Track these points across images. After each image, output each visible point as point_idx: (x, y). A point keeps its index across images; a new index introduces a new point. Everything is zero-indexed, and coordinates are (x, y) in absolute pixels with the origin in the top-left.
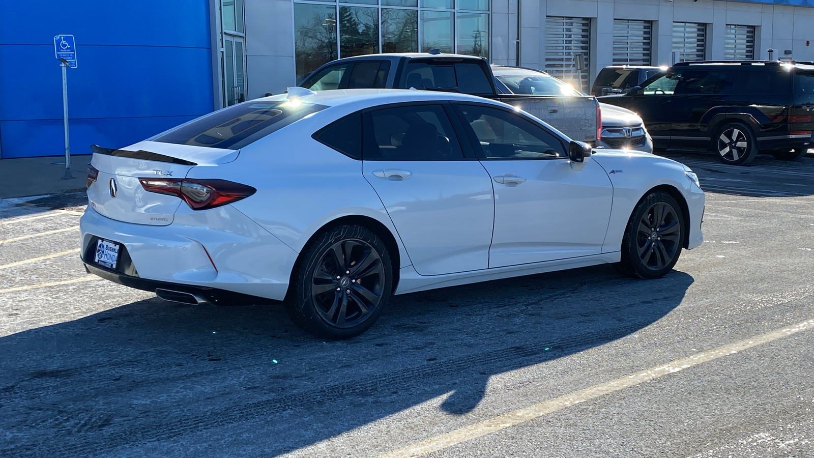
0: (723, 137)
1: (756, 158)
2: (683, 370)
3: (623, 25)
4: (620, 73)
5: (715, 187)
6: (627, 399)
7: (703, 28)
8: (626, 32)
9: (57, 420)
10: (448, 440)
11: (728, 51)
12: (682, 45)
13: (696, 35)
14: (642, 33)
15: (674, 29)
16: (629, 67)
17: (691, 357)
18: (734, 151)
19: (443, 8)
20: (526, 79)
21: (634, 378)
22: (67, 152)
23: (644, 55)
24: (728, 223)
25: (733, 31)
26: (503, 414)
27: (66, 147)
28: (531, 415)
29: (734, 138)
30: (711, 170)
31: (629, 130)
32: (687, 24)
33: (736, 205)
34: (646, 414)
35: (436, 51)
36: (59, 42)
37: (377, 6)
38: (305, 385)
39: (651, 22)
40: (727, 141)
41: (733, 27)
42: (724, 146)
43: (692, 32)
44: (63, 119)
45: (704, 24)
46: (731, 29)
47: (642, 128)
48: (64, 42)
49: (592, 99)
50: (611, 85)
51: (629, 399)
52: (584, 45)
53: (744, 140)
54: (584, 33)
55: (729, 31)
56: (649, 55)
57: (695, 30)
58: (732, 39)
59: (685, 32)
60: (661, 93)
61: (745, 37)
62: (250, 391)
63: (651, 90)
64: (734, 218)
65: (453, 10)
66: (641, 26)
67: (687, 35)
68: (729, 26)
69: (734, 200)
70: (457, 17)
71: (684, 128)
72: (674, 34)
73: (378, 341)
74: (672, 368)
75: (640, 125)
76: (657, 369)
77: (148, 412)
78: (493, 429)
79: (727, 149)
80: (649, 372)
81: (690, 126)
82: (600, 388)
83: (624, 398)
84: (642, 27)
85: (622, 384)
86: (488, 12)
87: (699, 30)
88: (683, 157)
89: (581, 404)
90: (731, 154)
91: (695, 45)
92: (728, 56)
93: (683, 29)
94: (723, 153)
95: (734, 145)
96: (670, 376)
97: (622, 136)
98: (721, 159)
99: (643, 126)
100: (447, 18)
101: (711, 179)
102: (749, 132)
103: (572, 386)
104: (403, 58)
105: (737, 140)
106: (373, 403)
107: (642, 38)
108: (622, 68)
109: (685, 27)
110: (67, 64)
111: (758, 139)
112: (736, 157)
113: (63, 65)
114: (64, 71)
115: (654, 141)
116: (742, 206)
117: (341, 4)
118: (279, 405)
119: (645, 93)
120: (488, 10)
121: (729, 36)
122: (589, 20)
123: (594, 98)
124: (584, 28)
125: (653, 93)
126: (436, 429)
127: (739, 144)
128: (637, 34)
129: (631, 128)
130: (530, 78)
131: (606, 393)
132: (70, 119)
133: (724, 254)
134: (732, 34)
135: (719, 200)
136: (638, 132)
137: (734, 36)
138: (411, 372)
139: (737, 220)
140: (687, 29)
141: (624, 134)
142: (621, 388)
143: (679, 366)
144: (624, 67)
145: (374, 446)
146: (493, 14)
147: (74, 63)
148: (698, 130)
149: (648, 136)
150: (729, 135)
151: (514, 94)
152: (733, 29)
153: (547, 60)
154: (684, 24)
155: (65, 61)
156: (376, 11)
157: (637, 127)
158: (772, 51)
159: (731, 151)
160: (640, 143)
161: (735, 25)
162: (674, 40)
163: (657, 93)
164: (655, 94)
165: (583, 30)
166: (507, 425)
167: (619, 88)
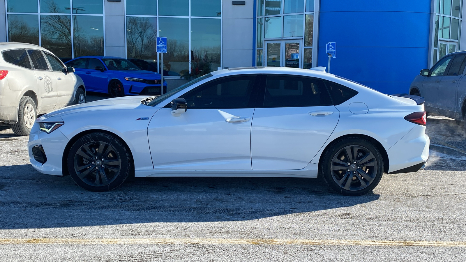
36: (328, 46)
48: (330, 46)
110: (331, 56)
113: (329, 57)
114: (330, 59)
147: (334, 55)
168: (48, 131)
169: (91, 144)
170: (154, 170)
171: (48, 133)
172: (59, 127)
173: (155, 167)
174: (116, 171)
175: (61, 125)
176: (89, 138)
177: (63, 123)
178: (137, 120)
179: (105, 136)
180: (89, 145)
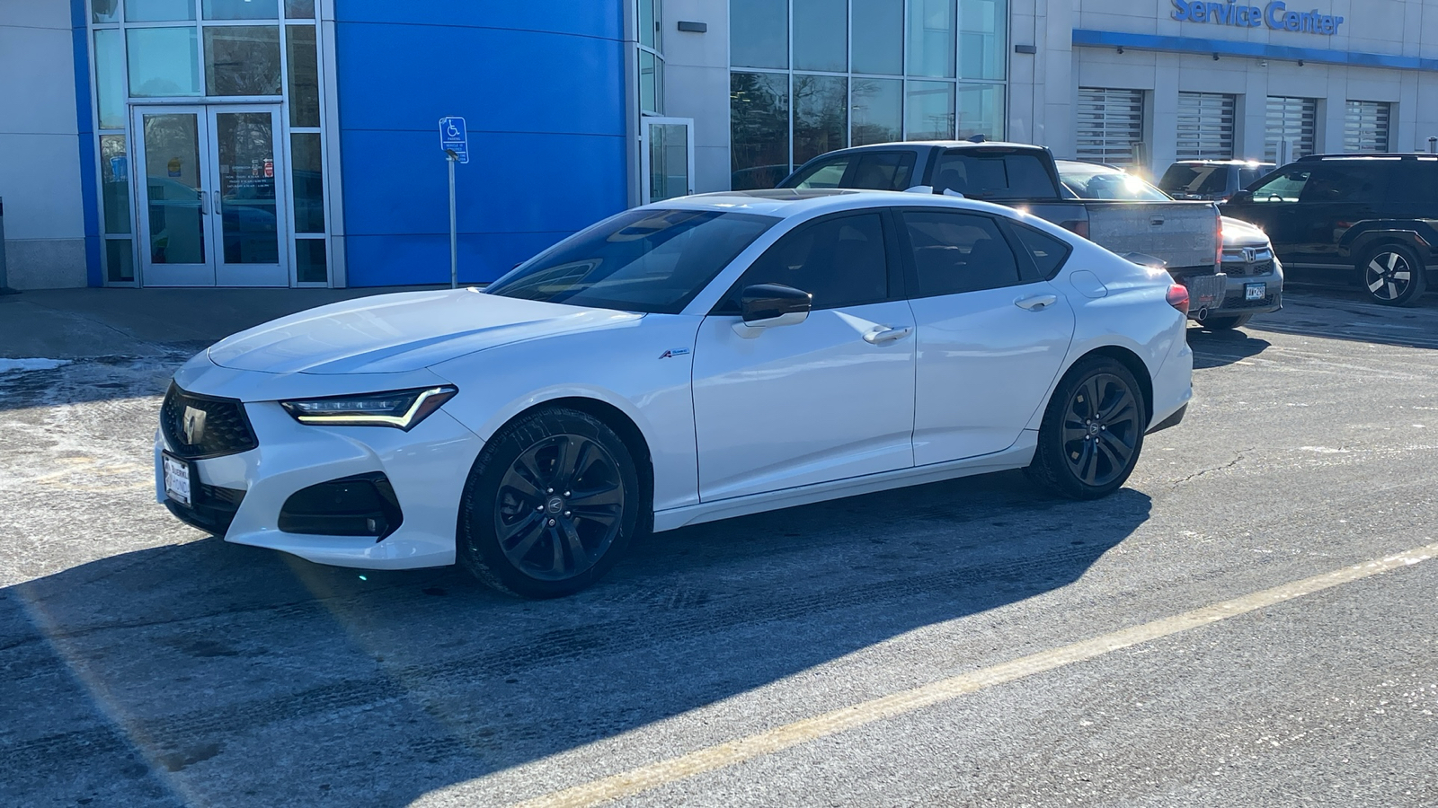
0: (1374, 265)
1: (1423, 296)
2: (1423, 561)
3: (1193, 101)
4: (1198, 172)
5: (1374, 336)
6: (1361, 593)
7: (1312, 106)
8: (1197, 111)
9: (640, 594)
10: (1148, 632)
11: (1349, 140)
12: (1280, 131)
13: (1300, 116)
14: (1220, 112)
15: (1269, 107)
16: (1211, 162)
17: (1428, 546)
18: (1392, 286)
19: (940, 77)
20: (1096, 178)
21: (1361, 570)
22: (453, 278)
23: (1223, 144)
24: (1412, 384)
25: (1357, 111)
26: (1205, 606)
27: (453, 271)
28: (1242, 608)
29: (1391, 266)
30: (1358, 313)
31: (1251, 252)
32: (1288, 100)
33: (1412, 360)
34: (1393, 609)
35: (979, 139)
36: (445, 126)
37: (845, 75)
38: (926, 567)
39: (1233, 96)
40: (1380, 270)
41: (1356, 103)
42: (1375, 277)
43: (1295, 111)
44: (450, 234)
45: (1313, 99)
46: (1353, 106)
47: (1269, 249)
48: (451, 127)
49: (1210, 206)
50: (1183, 189)
51: (1364, 593)
52: (1132, 130)
53: (1405, 270)
54: (1134, 113)
55: (1350, 109)
56: (1230, 145)
57: (1300, 108)
58: (1355, 122)
59: (1284, 111)
60: (1278, 200)
61: (1375, 118)
62: (859, 570)
63: (1262, 195)
64: (1417, 377)
65: (954, 80)
66: (1218, 103)
67: (1287, 115)
68: (1351, 103)
69: (1407, 353)
70: (960, 89)
71: (1309, 251)
72: (1268, 115)
73: (998, 520)
74: (1409, 559)
75: (1265, 244)
76: (1386, 560)
77: (748, 589)
78: (1199, 622)
79: (1381, 283)
80: (1379, 563)
81: (1316, 248)
82: (1320, 580)
83: (1358, 592)
84: (1221, 104)
85: (1349, 576)
86: (1005, 82)
87: (1305, 108)
88: (1311, 295)
89: (1303, 597)
90: (1386, 290)
91: (1300, 131)
92: (1349, 148)
93: (1281, 107)
94: (1373, 288)
95: (1390, 276)
96: (1408, 568)
97: (1241, 260)
98: (1370, 298)
99: (1269, 246)
100: (944, 91)
101: (1364, 324)
102: (1412, 258)
103: (1282, 577)
104: (936, 149)
105: (1396, 269)
106: (1025, 589)
107: (1220, 120)
108: (1202, 164)
109: (1284, 104)
110: (456, 157)
111: (1427, 268)
112: (1393, 294)
113: (450, 159)
114: (452, 166)
115: (1283, 268)
116: (1422, 361)
117: (796, 72)
118: (906, 587)
119: (1255, 200)
120: (1003, 78)
121: (1351, 117)
122: (1142, 92)
123: (1212, 204)
124: (1134, 104)
125: (1266, 199)
126: (1125, 620)
127: (1398, 275)
128: (1212, 114)
129: (1254, 249)
130: (1102, 176)
131: (1330, 585)
132: (458, 235)
133: (1423, 423)
134: (1356, 115)
135: (1385, 353)
136: (1264, 254)
137: (1357, 118)
138: (1058, 557)
139: (1423, 380)
140: (1288, 108)
141: (1243, 256)
142: (1348, 580)
143: (1417, 556)
144: (1205, 162)
145: (1055, 635)
146: (1012, 86)
147: (465, 157)
148: (1337, 255)
149: (1276, 260)
150: (1383, 262)
151: (1079, 199)
152: (1357, 107)
153: (1079, 151)
154: (1283, 99)
155: (453, 153)
156: (845, 82)
157: (1260, 247)
158: (1435, 140)
159: (1386, 286)
160: (1267, 270)
161: (1360, 101)
162: (1268, 123)
163: (1272, 199)
164: (1269, 202)
165: (1133, 108)
166: (1218, 618)
167: (1197, 193)
168: (404, 421)
169: (541, 446)
170: (700, 503)
171: (407, 429)
172: (442, 405)
173: (704, 495)
174: (607, 521)
175: (445, 397)
176: (537, 429)
177: (452, 390)
178: (661, 358)
179: (581, 417)
180: (537, 450)
